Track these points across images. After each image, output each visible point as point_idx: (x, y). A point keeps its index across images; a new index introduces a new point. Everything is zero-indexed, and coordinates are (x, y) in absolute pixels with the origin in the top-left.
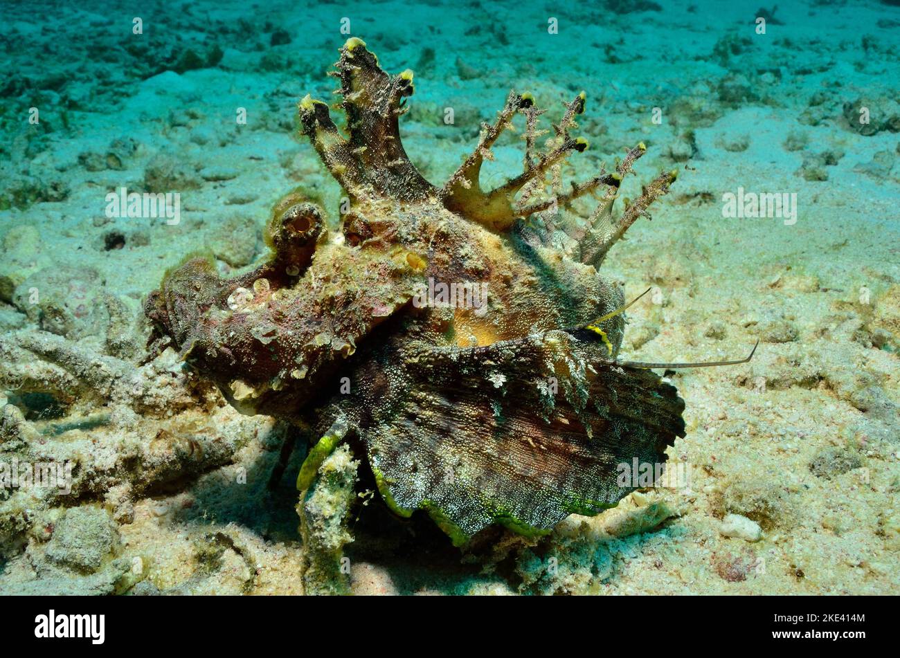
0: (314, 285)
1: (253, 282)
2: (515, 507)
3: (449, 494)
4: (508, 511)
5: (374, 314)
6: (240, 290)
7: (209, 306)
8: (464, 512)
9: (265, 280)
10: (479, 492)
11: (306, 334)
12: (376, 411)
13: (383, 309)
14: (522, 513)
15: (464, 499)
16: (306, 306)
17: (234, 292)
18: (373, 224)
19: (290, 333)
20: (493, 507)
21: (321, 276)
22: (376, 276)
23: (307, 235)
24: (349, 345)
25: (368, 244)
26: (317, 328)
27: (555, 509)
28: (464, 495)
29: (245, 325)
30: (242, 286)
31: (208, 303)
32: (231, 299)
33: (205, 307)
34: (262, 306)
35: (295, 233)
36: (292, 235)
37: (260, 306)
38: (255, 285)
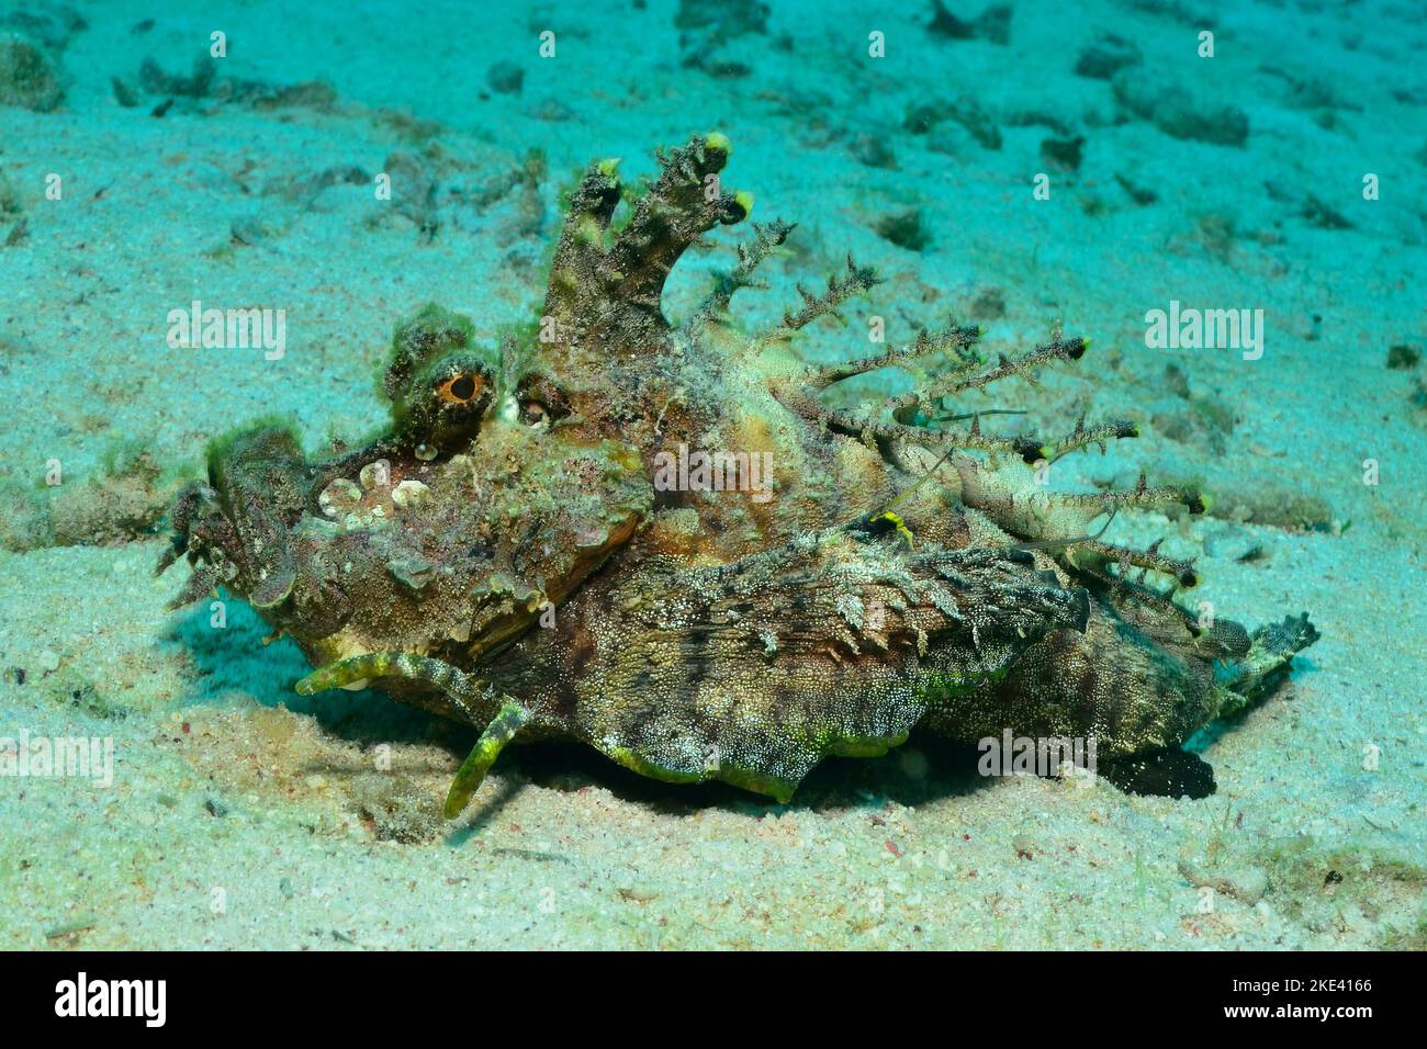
0: (478, 490)
1: (359, 469)
2: (842, 722)
3: (739, 745)
4: (835, 731)
7: (299, 513)
8: (772, 758)
10: (780, 725)
11: (473, 572)
12: (583, 685)
14: (856, 726)
15: (763, 743)
16: (470, 526)
18: (573, 394)
19: (449, 570)
20: (811, 736)
21: (489, 477)
22: (578, 481)
23: (470, 406)
24: (538, 594)
25: (563, 427)
26: (488, 564)
27: (906, 704)
28: (761, 737)
29: (370, 553)
30: (341, 477)
31: (297, 507)
32: (324, 498)
33: (292, 517)
34: (378, 511)
35: (453, 401)
36: (447, 406)
37: (375, 511)
38: (364, 475)
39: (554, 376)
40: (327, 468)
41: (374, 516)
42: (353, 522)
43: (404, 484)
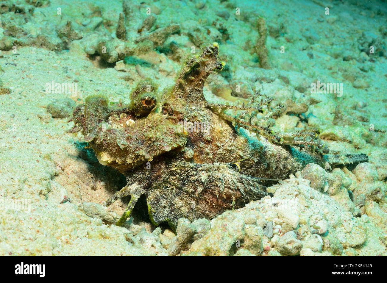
0: (145, 128)
1: (120, 114)
5: (163, 149)
6: (115, 115)
7: (102, 121)
9: (126, 114)
11: (137, 148)
12: (154, 184)
13: (167, 148)
16: (140, 136)
17: (112, 116)
18: (175, 111)
19: (131, 146)
21: (149, 125)
22: (169, 133)
23: (149, 107)
24: (151, 158)
25: (170, 118)
26: (141, 147)
29: (114, 136)
30: (116, 114)
31: (102, 119)
32: (110, 118)
33: (100, 121)
34: (122, 125)
35: (144, 105)
36: (143, 105)
37: (121, 125)
38: (121, 115)
39: (172, 105)
40: (113, 111)
41: (120, 126)
42: (115, 126)
43: (130, 120)
